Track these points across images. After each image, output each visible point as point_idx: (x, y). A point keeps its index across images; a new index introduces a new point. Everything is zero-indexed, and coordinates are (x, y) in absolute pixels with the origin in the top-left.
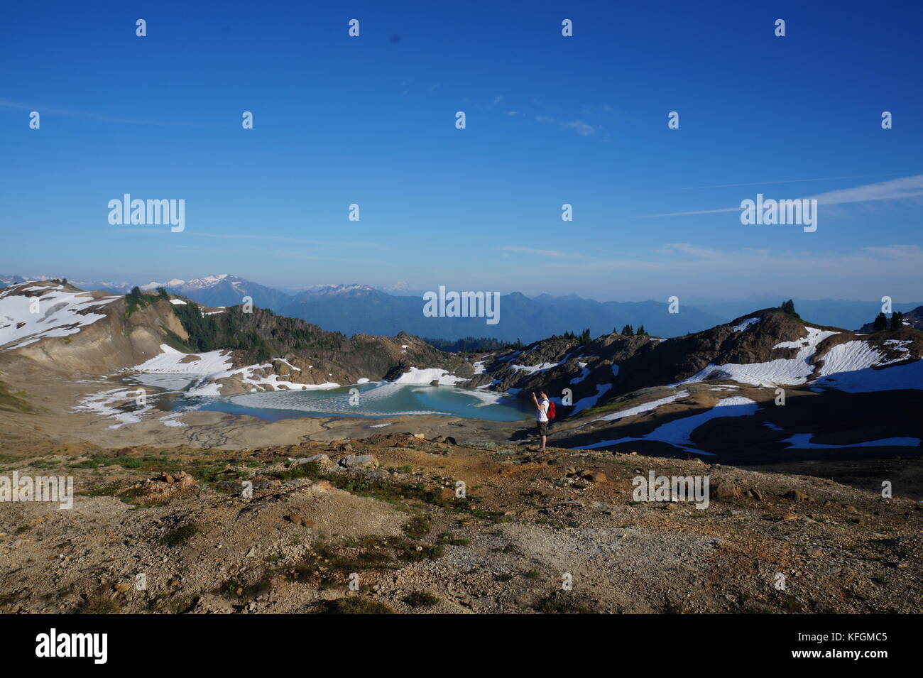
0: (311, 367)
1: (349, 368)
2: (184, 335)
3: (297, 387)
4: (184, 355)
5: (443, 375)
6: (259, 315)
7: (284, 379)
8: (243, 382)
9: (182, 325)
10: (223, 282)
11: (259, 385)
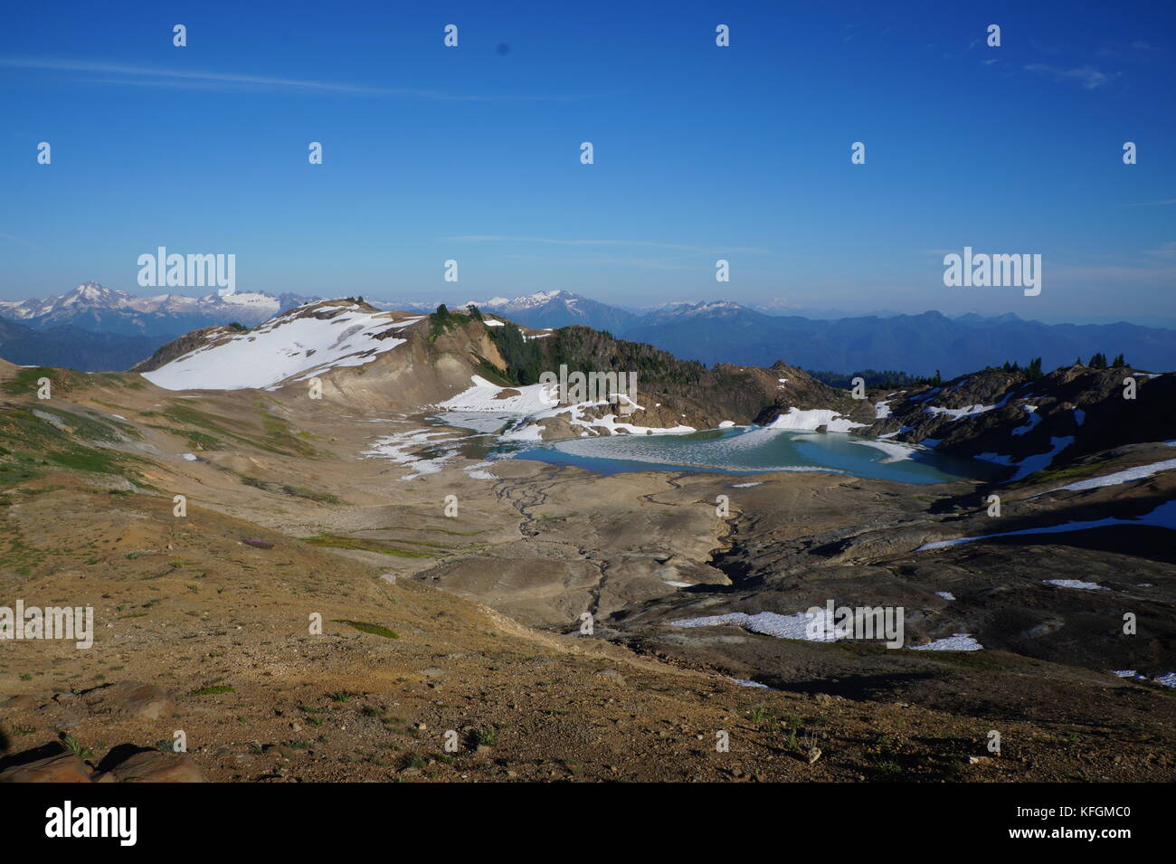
0: (658, 405)
1: (708, 407)
2: (501, 365)
3: (640, 431)
4: (500, 389)
5: (834, 418)
6: (595, 339)
7: (623, 421)
8: (572, 423)
9: (499, 351)
10: (555, 301)
11: (591, 428)
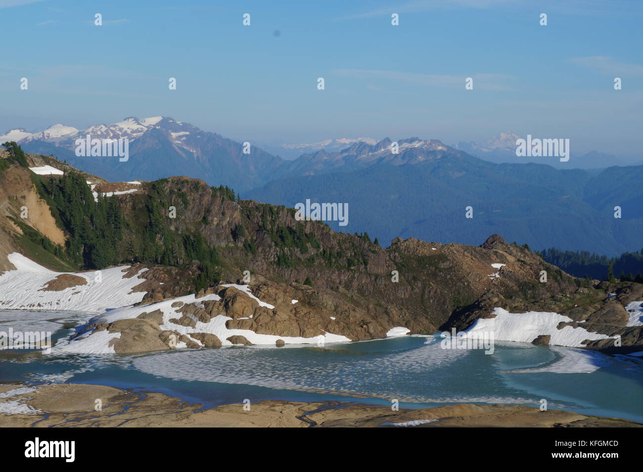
0: (294, 302)
1: (371, 306)
2: (57, 236)
3: (265, 341)
4: (53, 275)
5: (561, 325)
6: (207, 199)
7: (241, 325)
8: (162, 328)
9: (53, 215)
10: (153, 132)
11: (192, 335)
